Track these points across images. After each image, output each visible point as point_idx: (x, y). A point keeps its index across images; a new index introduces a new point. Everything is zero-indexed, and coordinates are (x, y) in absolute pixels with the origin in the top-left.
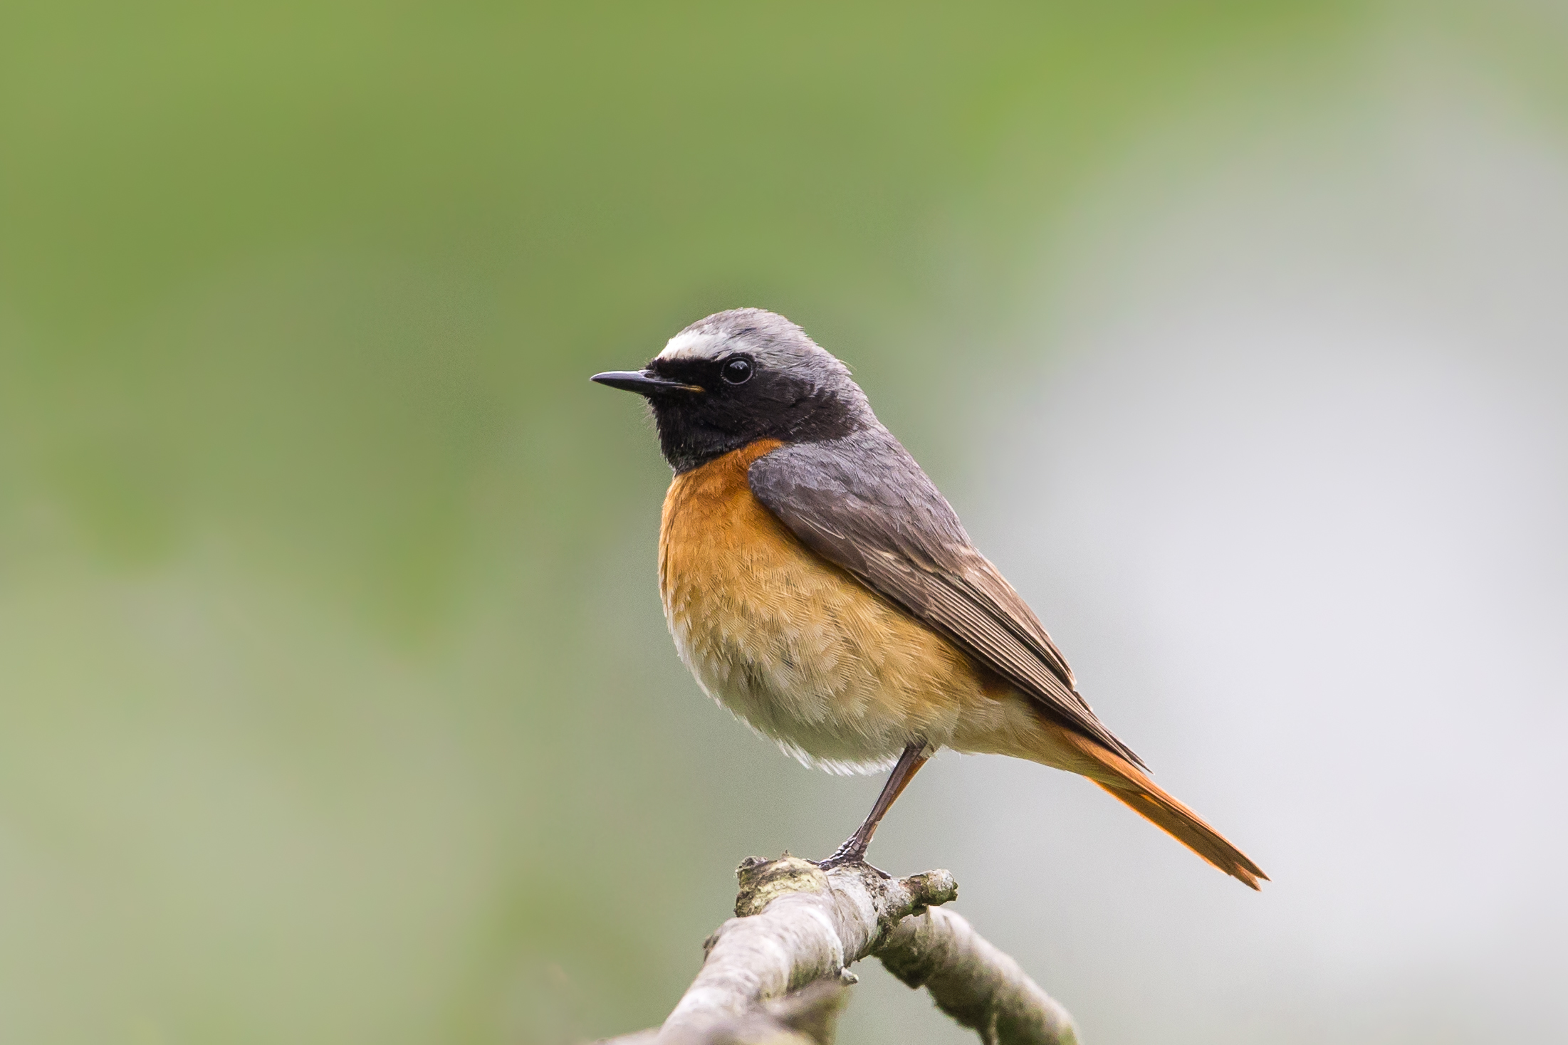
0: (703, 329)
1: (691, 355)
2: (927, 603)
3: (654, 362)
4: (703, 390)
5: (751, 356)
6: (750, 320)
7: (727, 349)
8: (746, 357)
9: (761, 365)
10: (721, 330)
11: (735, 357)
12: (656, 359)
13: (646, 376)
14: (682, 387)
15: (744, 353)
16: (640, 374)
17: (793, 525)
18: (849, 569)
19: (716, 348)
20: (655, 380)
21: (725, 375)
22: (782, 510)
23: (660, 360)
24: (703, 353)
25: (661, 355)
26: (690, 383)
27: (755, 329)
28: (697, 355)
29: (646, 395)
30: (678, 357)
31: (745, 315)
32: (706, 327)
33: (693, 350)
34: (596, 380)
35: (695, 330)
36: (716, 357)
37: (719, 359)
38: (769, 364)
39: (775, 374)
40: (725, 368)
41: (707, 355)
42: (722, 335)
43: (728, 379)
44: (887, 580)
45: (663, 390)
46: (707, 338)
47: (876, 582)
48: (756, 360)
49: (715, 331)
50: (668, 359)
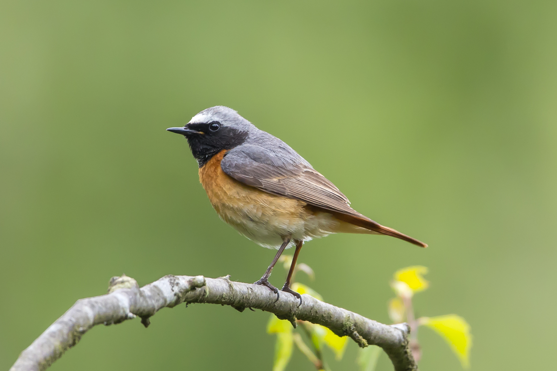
0: (203, 113)
1: (199, 122)
2: (286, 190)
3: (187, 125)
4: (204, 133)
5: (219, 122)
6: (218, 109)
7: (211, 120)
8: (217, 122)
9: (222, 125)
10: (209, 113)
11: (214, 122)
12: (188, 123)
13: (185, 129)
14: (197, 132)
15: (217, 121)
16: (182, 128)
17: (235, 178)
18: (257, 187)
19: (208, 120)
20: (188, 130)
21: (211, 128)
22: (231, 174)
23: (189, 124)
24: (204, 121)
25: (189, 122)
26: (199, 131)
27: (220, 112)
28: (202, 122)
29: (185, 135)
30: (195, 123)
31: (216, 108)
32: (204, 113)
33: (200, 120)
34: (168, 130)
35: (201, 114)
36: (208, 122)
37: (208, 123)
38: (225, 124)
39: (227, 127)
40: (210, 126)
41: (205, 122)
42: (210, 115)
43: (212, 129)
44: (270, 187)
45: (190, 133)
46: (205, 116)
47: (267, 188)
48: (221, 123)
49: (207, 114)
50: (192, 123)
